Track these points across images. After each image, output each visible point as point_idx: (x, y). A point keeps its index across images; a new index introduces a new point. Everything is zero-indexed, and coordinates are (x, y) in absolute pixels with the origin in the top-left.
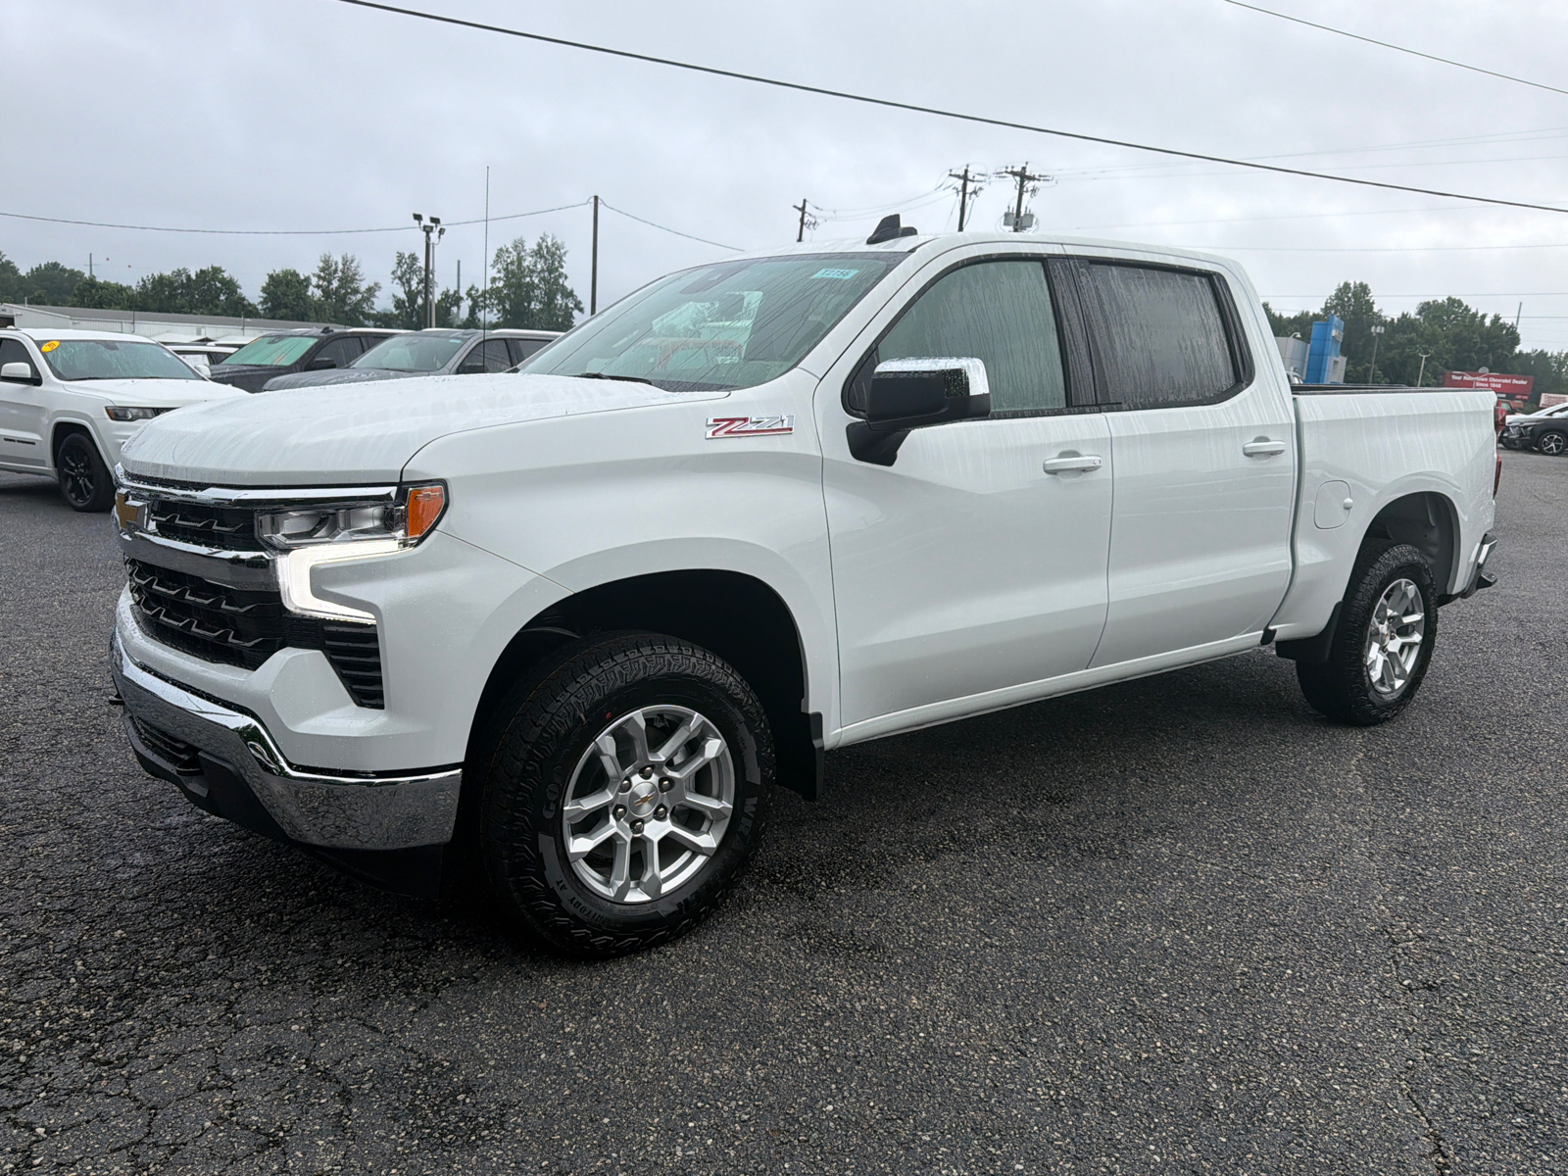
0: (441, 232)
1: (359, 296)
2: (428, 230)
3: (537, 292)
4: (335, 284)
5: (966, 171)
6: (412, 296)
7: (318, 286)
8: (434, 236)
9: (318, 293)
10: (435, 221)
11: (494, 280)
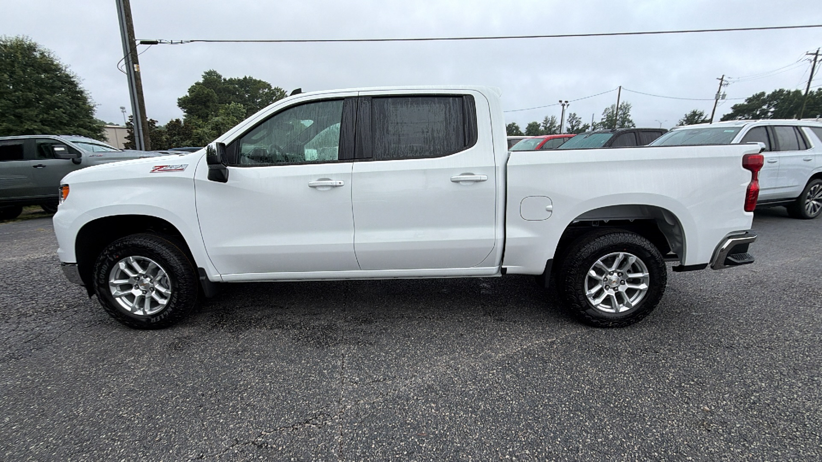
0: (568, 105)
1: (555, 128)
2: (563, 105)
3: (618, 122)
4: (548, 125)
5: (818, 51)
6: (573, 127)
7: (543, 126)
8: (565, 107)
9: (543, 128)
10: (566, 102)
11: (602, 119)
